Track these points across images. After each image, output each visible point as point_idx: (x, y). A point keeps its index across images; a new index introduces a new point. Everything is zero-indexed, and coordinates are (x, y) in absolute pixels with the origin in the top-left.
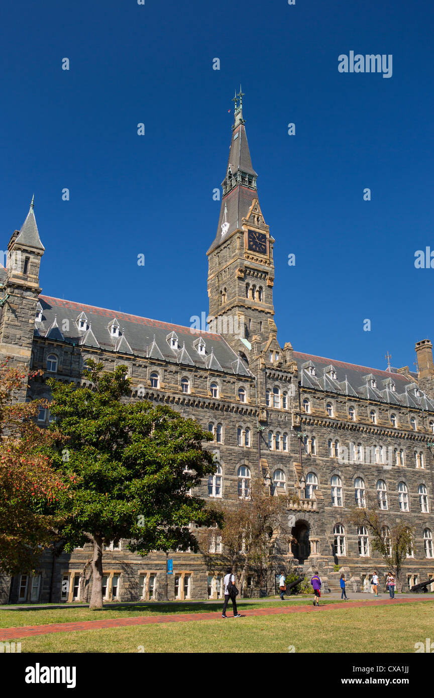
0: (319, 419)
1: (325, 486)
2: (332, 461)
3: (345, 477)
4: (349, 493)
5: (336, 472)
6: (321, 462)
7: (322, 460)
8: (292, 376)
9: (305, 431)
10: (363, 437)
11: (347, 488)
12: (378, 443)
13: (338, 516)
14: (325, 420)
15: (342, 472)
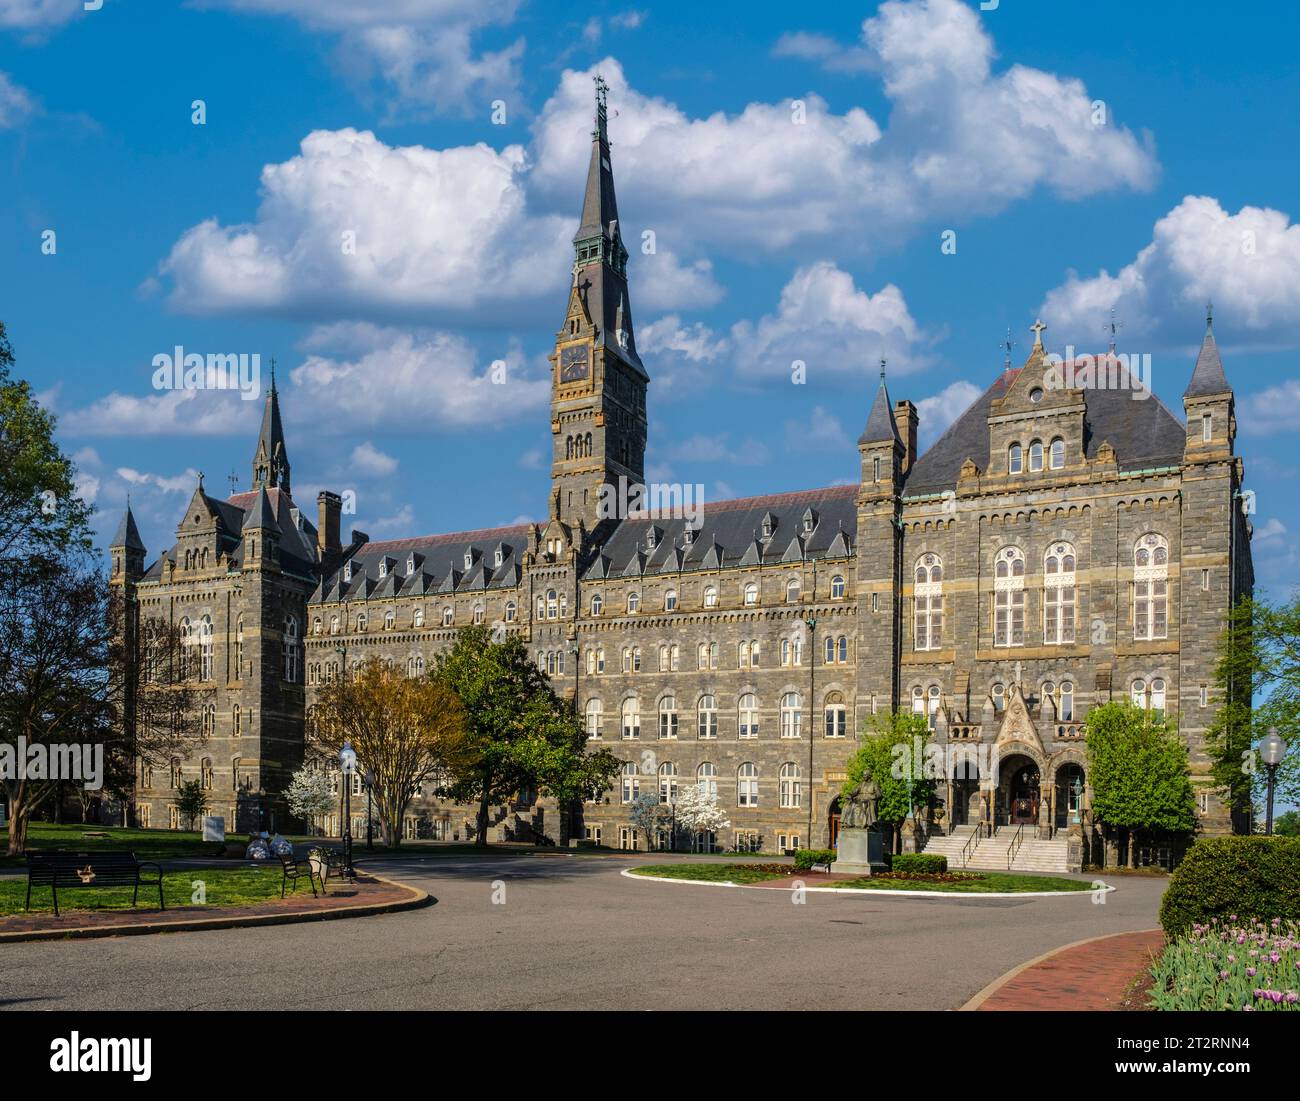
0: (604, 621)
1: (613, 714)
2: (625, 679)
3: (644, 698)
4: (647, 719)
5: (631, 693)
6: (607, 682)
7: (610, 680)
8: (566, 569)
9: (586, 642)
10: (681, 633)
11: (645, 713)
12: (709, 637)
13: (628, 752)
14: (614, 621)
15: (639, 691)
